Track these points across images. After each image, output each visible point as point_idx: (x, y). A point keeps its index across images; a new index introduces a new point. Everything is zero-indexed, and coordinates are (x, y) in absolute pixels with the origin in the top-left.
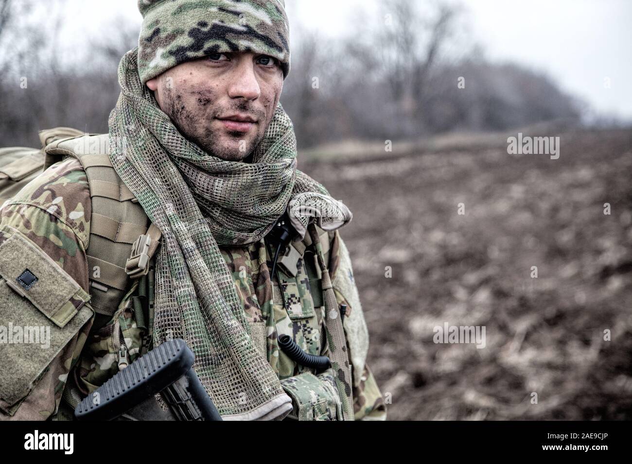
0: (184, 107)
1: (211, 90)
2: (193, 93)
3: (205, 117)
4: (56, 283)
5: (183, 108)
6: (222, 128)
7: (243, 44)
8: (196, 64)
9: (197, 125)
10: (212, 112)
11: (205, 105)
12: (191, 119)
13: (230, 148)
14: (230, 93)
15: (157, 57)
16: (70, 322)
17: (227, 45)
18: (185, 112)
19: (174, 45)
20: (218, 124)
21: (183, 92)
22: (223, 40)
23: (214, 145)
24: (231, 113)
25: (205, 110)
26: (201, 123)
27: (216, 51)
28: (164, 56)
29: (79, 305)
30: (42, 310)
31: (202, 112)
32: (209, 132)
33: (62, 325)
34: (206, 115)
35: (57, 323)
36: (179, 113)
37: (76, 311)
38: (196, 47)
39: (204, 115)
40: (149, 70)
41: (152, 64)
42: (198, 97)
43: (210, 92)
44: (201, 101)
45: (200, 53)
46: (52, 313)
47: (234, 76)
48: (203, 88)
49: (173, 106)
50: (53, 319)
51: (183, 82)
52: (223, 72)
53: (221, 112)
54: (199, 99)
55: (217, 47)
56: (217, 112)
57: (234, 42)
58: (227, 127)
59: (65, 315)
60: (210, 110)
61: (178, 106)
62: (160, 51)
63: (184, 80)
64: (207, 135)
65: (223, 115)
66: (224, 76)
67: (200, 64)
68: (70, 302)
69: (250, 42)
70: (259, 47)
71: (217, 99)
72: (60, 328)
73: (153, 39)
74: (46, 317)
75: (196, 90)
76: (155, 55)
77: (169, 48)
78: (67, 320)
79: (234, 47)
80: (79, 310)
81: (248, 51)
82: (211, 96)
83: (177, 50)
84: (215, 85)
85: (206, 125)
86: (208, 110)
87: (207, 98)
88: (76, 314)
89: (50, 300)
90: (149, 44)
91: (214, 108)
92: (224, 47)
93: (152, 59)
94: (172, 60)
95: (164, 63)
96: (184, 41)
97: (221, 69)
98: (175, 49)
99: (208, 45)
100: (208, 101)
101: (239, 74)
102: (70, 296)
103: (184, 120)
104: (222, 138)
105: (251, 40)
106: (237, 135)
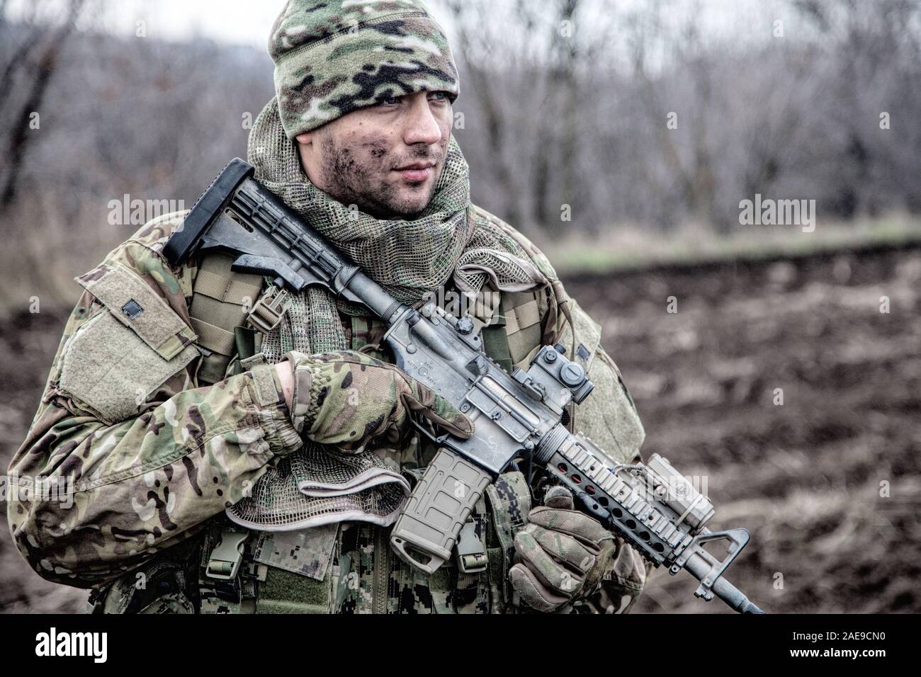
0: (353, 161)
1: (386, 139)
2: (365, 145)
3: (380, 170)
4: (162, 316)
5: (352, 163)
6: (401, 180)
7: (417, 83)
8: (365, 113)
9: (370, 180)
10: (388, 164)
11: (379, 156)
12: (363, 173)
13: (411, 201)
14: (407, 140)
15: (313, 108)
16: (176, 356)
17: (400, 88)
18: (355, 167)
19: (335, 93)
20: (396, 176)
21: (352, 145)
22: (396, 83)
23: (393, 200)
24: (410, 162)
25: (381, 162)
26: (376, 177)
27: (390, 96)
28: (322, 107)
29: (185, 342)
30: (146, 341)
31: (377, 165)
32: (385, 185)
33: (168, 358)
34: (382, 167)
35: (163, 355)
36: (346, 169)
37: (183, 347)
38: (364, 95)
39: (379, 167)
40: (302, 124)
41: (306, 116)
42: (371, 149)
43: (384, 142)
44: (375, 153)
45: (371, 101)
46: (158, 345)
47: (409, 120)
48: (377, 138)
49: (337, 161)
50: (158, 351)
51: (352, 134)
52: (396, 117)
53: (399, 163)
54: (373, 151)
55: (390, 91)
56: (395, 163)
57: (407, 83)
58: (407, 178)
59: (171, 349)
60: (386, 161)
61: (345, 161)
62: (315, 102)
63: (354, 132)
64: (383, 189)
65: (401, 166)
66: (397, 121)
67: (370, 112)
68: (176, 337)
69: (424, 81)
70: (433, 84)
71: (392, 148)
72: (167, 361)
73: (305, 88)
74: (152, 349)
75: (368, 142)
76: (309, 106)
77: (328, 98)
78: (174, 354)
79: (409, 89)
80: (186, 347)
81: (424, 89)
82: (386, 147)
83: (341, 100)
84: (389, 133)
85: (381, 178)
86: (384, 162)
87: (382, 149)
88: (183, 350)
89: (156, 331)
90: (298, 94)
91: (390, 158)
92: (398, 91)
93: (305, 111)
94: (336, 111)
95: (326, 115)
96: (349, 88)
97: (395, 113)
98: (338, 98)
99: (379, 91)
100: (383, 152)
101: (415, 117)
102: (176, 331)
103: (353, 175)
104: (401, 190)
105: (425, 78)
106: (416, 184)
